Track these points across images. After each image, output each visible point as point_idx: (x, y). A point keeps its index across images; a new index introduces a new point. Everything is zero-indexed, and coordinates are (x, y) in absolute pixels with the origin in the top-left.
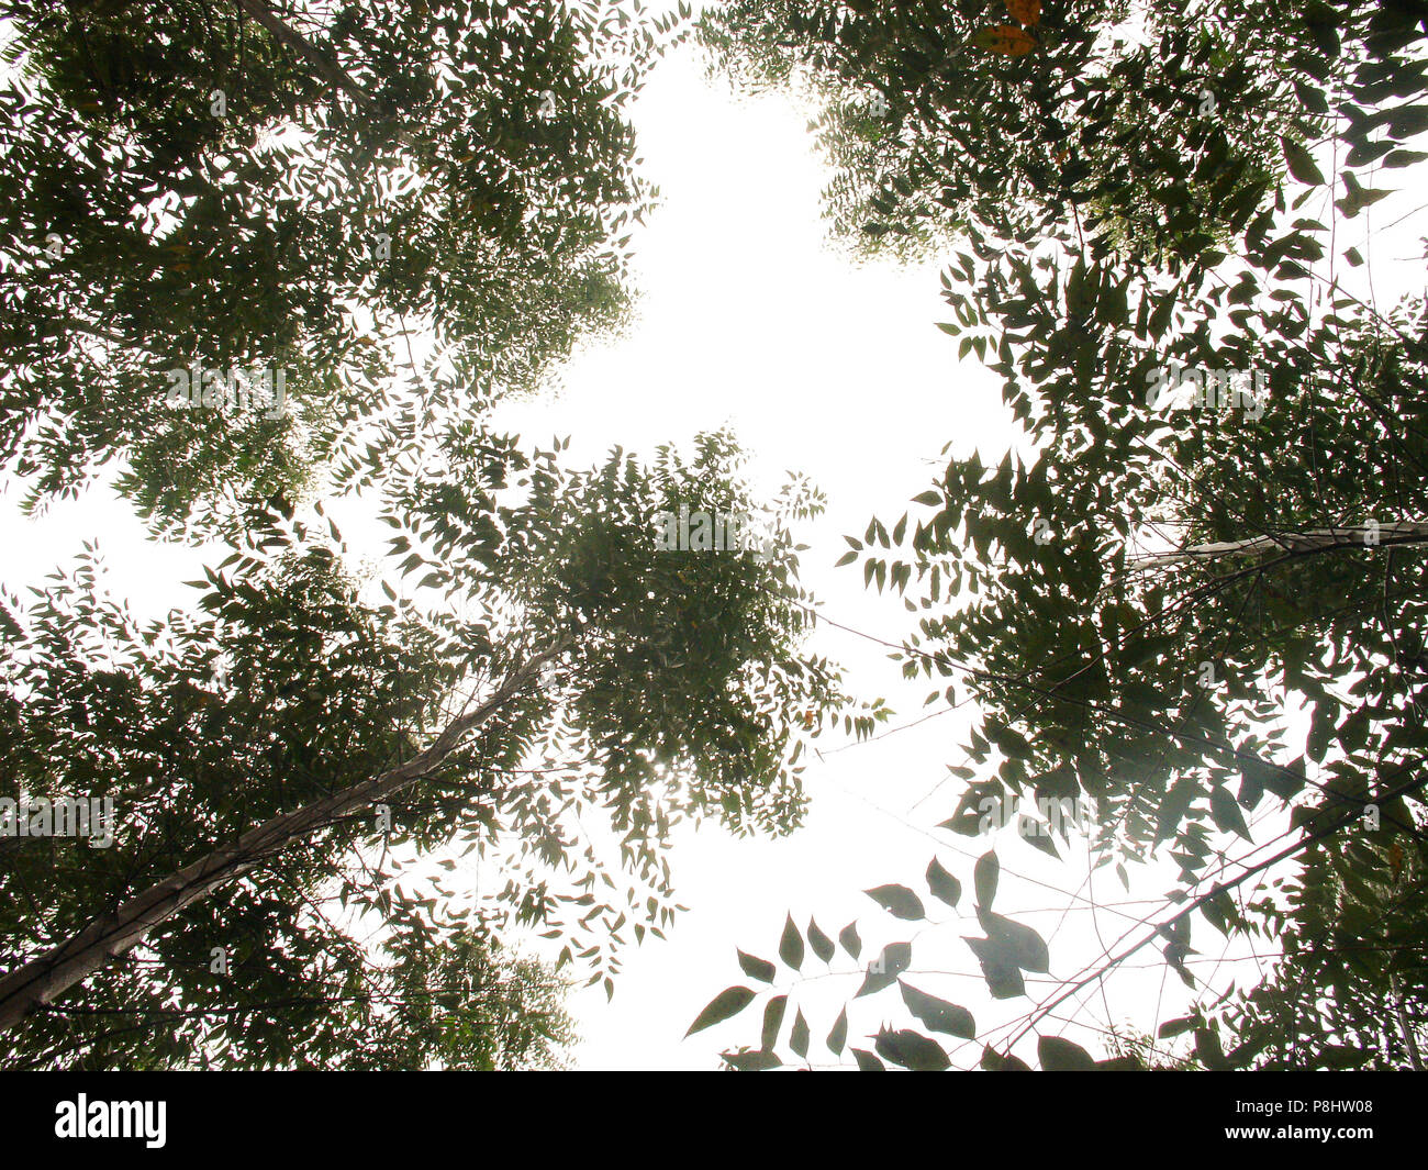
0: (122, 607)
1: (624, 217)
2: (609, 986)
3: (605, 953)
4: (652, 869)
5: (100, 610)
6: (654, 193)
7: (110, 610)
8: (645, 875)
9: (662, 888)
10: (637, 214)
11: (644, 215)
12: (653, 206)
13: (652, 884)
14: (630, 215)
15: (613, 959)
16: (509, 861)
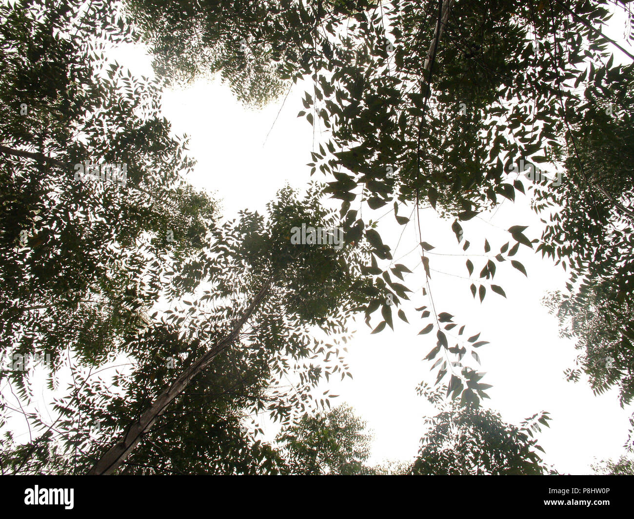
0: (99, 380)
1: (180, 151)
2: (349, 374)
3: (340, 366)
4: (335, 328)
5: (93, 387)
6: (185, 136)
7: (96, 384)
8: (335, 331)
9: (343, 331)
10: (184, 147)
11: (186, 146)
12: (187, 141)
13: (339, 333)
14: (181, 149)
15: (344, 365)
16: (295, 368)
